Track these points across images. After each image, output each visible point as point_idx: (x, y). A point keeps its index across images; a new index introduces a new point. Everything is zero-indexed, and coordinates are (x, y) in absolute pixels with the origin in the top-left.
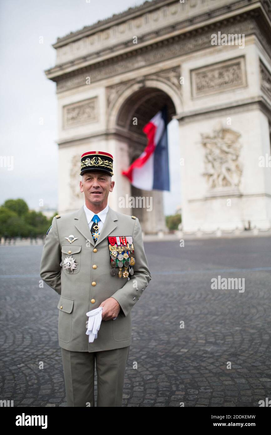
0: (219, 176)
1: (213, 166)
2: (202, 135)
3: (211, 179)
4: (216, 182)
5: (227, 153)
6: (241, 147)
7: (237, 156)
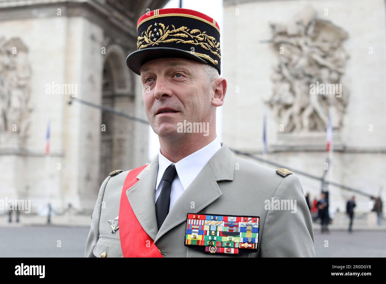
0: (303, 110)
1: (292, 91)
2: (273, 27)
3: (286, 115)
4: (296, 120)
5: (322, 67)
6: (348, 58)
7: (340, 74)
